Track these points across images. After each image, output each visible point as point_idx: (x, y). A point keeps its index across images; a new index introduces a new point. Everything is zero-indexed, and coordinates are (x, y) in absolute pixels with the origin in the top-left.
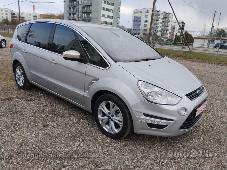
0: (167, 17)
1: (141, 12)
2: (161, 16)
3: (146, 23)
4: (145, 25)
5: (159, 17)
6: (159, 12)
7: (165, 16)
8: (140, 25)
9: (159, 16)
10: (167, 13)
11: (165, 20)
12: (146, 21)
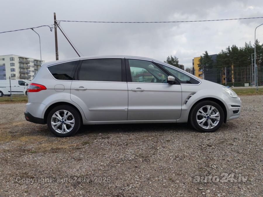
0: (38, 64)
1: (3, 59)
2: (31, 64)
3: (14, 73)
4: (13, 75)
5: (28, 65)
6: (28, 60)
7: (36, 64)
8: (5, 75)
9: (29, 63)
10: (37, 61)
11: (37, 68)
12: (13, 70)
